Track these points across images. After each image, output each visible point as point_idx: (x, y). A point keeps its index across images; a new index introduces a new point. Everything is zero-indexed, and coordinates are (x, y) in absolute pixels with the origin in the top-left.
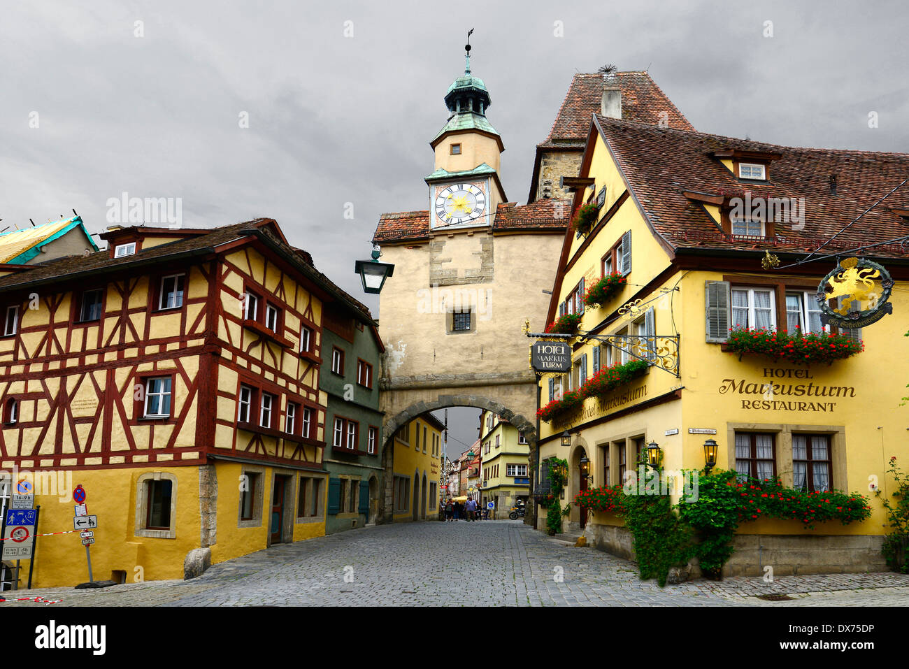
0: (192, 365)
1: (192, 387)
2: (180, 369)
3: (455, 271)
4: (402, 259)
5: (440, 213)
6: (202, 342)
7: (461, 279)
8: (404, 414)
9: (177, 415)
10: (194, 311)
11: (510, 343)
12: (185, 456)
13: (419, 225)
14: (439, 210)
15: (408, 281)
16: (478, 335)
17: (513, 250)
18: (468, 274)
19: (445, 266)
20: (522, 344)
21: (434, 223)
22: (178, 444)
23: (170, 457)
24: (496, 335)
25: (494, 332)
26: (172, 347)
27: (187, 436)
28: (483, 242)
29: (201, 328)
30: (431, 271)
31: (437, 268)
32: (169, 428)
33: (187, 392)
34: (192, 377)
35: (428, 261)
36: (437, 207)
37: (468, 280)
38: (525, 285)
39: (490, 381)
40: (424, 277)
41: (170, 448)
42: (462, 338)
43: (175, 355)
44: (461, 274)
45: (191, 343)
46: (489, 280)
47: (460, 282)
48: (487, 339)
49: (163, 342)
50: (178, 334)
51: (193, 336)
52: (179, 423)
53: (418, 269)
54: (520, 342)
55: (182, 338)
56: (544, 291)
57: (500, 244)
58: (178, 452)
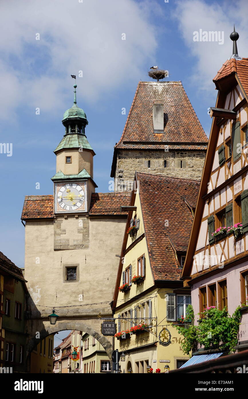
3: (68, 240)
4: (38, 230)
7: (71, 246)
11: (98, 289)
13: (47, 207)
14: (59, 200)
15: (41, 246)
16: (81, 283)
17: (100, 228)
18: (75, 243)
19: (63, 236)
20: (105, 290)
21: (57, 209)
24: (90, 284)
25: (90, 282)
28: (84, 222)
30: (55, 240)
31: (58, 238)
35: (53, 233)
36: (58, 198)
37: (76, 247)
38: (106, 251)
39: (87, 314)
40: (50, 243)
42: (72, 285)
44: (71, 243)
46: (87, 247)
47: (71, 248)
48: (86, 287)
53: (47, 238)
54: (104, 289)
56: (116, 256)
57: (93, 224)
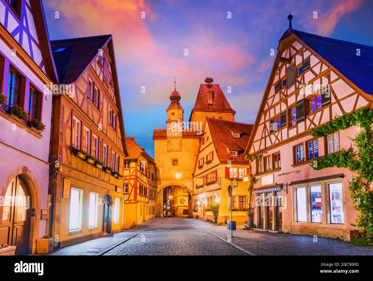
0: (132, 182)
1: (133, 187)
2: (130, 183)
3: (173, 148)
4: (160, 144)
5: (170, 132)
6: (134, 177)
8: (161, 187)
9: (129, 193)
10: (132, 170)
12: (132, 202)
13: (164, 134)
14: (169, 131)
15: (162, 150)
16: (179, 166)
17: (187, 143)
19: (171, 147)
20: (190, 169)
21: (168, 135)
22: (130, 199)
23: (128, 202)
25: (183, 165)
26: (128, 178)
27: (132, 197)
28: (180, 140)
29: (134, 174)
30: (167, 148)
31: (169, 147)
32: (128, 196)
33: (132, 188)
34: (132, 185)
35: (167, 145)
36: (169, 130)
37: (177, 151)
38: (190, 153)
40: (165, 150)
41: (128, 200)
42: (175, 167)
43: (128, 180)
44: (175, 149)
45: (132, 177)
46: (181, 151)
47: (175, 151)
48: (181, 167)
49: (126, 177)
50: (129, 175)
51: (132, 175)
52: (130, 194)
53: (164, 147)
55: (130, 176)
56: (194, 155)
57: (184, 141)
58: (130, 201)
